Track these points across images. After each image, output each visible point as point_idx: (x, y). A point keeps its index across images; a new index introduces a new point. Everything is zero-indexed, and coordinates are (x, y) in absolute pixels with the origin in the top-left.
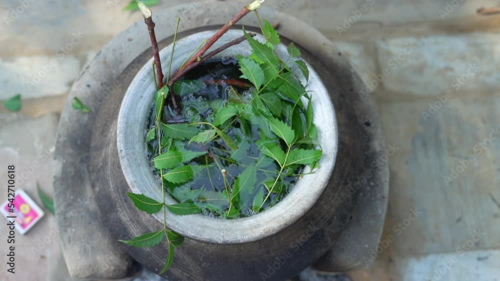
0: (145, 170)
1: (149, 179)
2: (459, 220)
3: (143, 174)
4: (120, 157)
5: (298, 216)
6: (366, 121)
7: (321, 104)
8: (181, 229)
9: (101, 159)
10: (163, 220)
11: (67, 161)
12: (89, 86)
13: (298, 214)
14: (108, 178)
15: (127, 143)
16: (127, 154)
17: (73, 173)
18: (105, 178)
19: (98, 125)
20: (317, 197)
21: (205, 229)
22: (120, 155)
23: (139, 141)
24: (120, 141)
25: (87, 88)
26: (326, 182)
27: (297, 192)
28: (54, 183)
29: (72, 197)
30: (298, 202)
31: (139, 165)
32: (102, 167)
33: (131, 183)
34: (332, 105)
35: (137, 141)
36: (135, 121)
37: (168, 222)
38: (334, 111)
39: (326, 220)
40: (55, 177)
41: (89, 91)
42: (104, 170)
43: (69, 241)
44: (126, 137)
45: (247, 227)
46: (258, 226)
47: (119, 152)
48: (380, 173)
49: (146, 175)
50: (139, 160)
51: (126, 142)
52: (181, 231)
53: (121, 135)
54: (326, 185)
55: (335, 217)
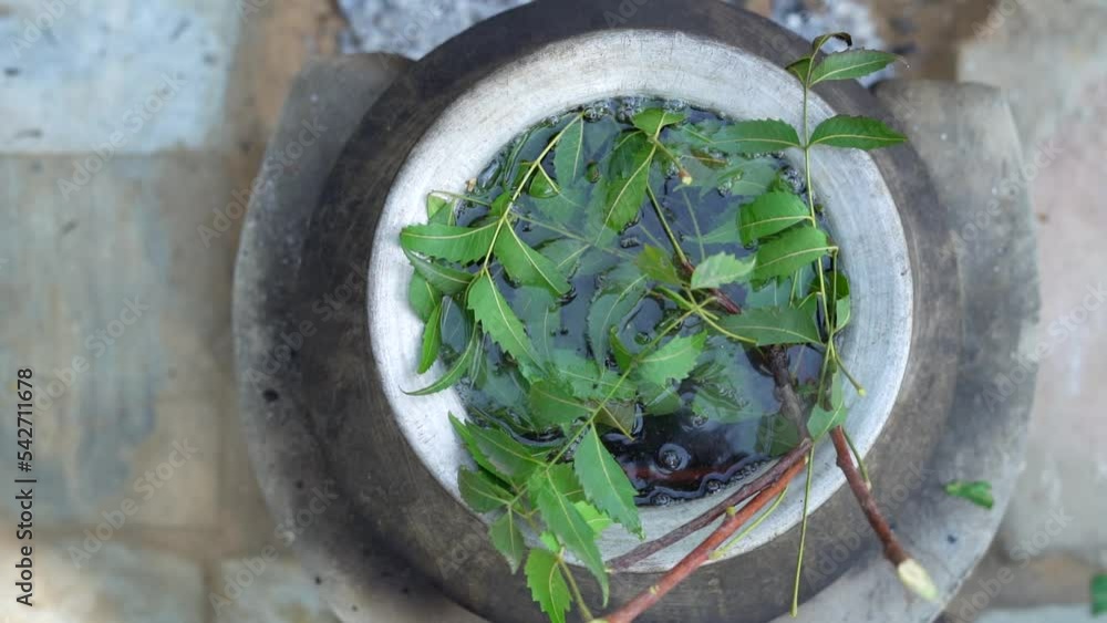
0: (848, 228)
1: (838, 205)
2: (70, 227)
3: (851, 217)
4: (907, 259)
5: (489, 81)
6: (273, 404)
7: (403, 356)
8: (771, 74)
9: (938, 315)
10: (810, 98)
11: (1008, 355)
12: (952, 540)
13: (489, 85)
14: (924, 265)
15: (888, 293)
16: (890, 263)
17: (994, 325)
18: (929, 267)
19: (939, 406)
20: (441, 121)
21: (713, 73)
22: (907, 264)
23: (859, 300)
24: (907, 298)
25: (955, 535)
26: (413, 156)
27: (486, 145)
28: (1037, 307)
29: (997, 269)
30: (485, 119)
31: (861, 239)
32: (935, 296)
33: (882, 194)
34: (375, 348)
35: (862, 301)
36: (866, 352)
37: (798, 92)
38: (372, 331)
39: (413, 120)
40: (1036, 320)
41: (952, 527)
42: (931, 285)
43: (1004, 165)
44: (890, 312)
45: (612, 71)
46: (588, 68)
47: (909, 272)
48: (258, 274)
49: (845, 215)
50: (860, 251)
51: (890, 296)
52: (770, 69)
53: (902, 314)
54: (415, 150)
55: (389, 129)
